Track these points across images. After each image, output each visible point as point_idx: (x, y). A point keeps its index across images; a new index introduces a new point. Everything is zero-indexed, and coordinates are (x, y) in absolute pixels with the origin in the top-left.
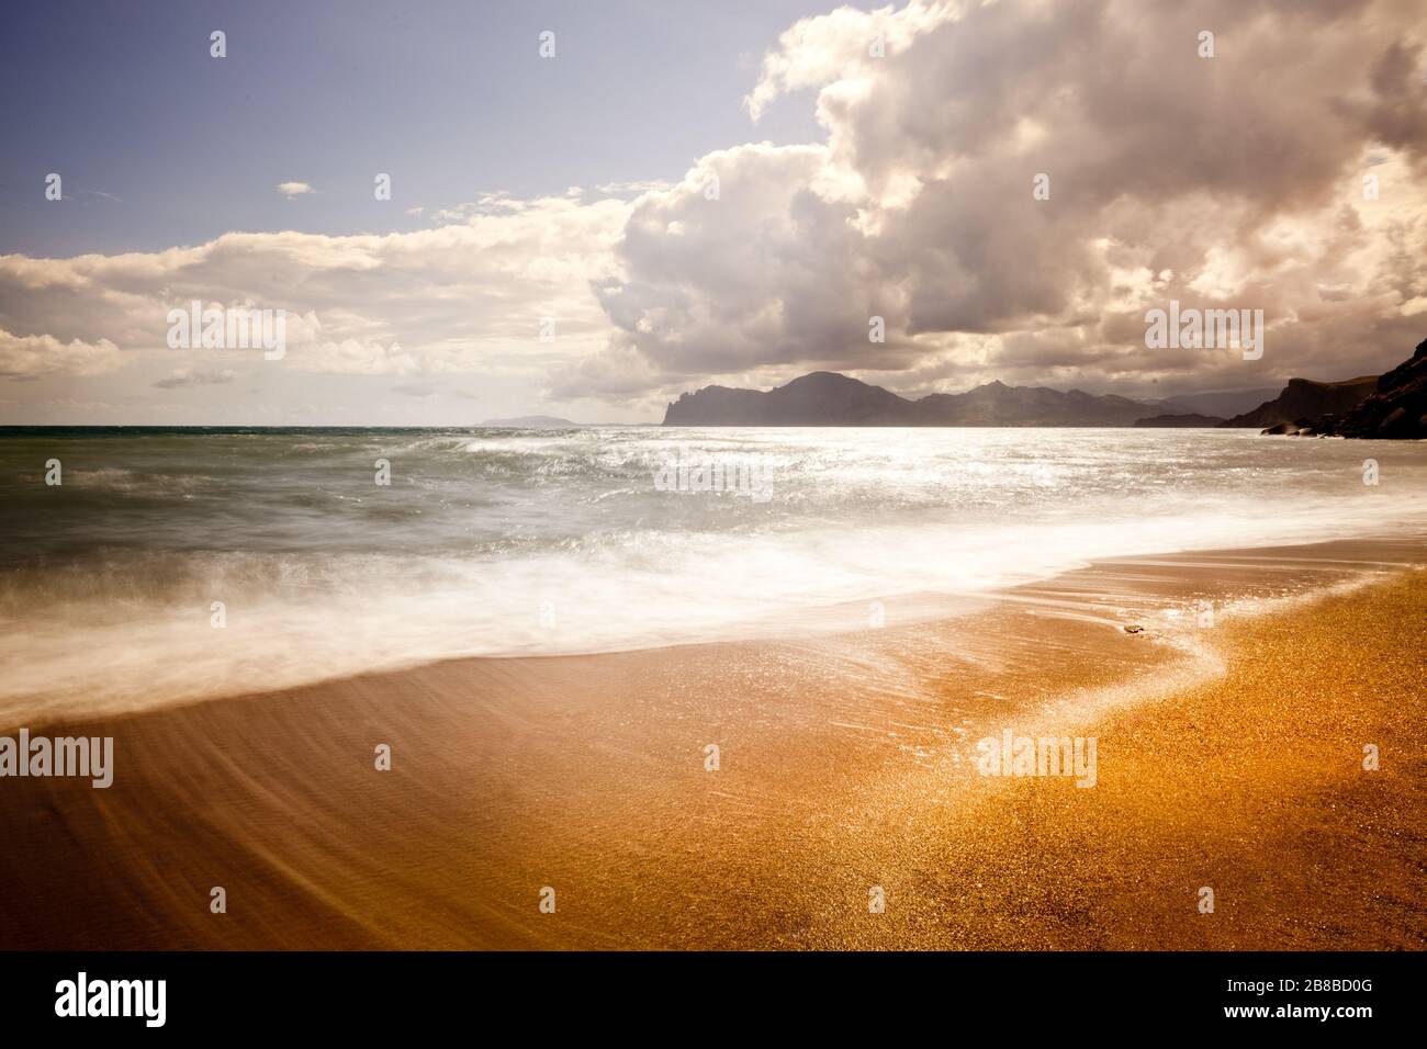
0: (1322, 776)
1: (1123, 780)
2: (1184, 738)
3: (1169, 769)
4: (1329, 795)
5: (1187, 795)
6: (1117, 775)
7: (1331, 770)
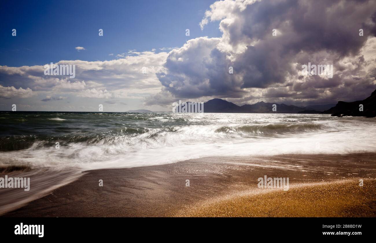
0: (346, 205)
1: (294, 206)
2: (310, 195)
3: (306, 203)
4: (348, 210)
5: (311, 210)
6: (293, 204)
7: (349, 203)
